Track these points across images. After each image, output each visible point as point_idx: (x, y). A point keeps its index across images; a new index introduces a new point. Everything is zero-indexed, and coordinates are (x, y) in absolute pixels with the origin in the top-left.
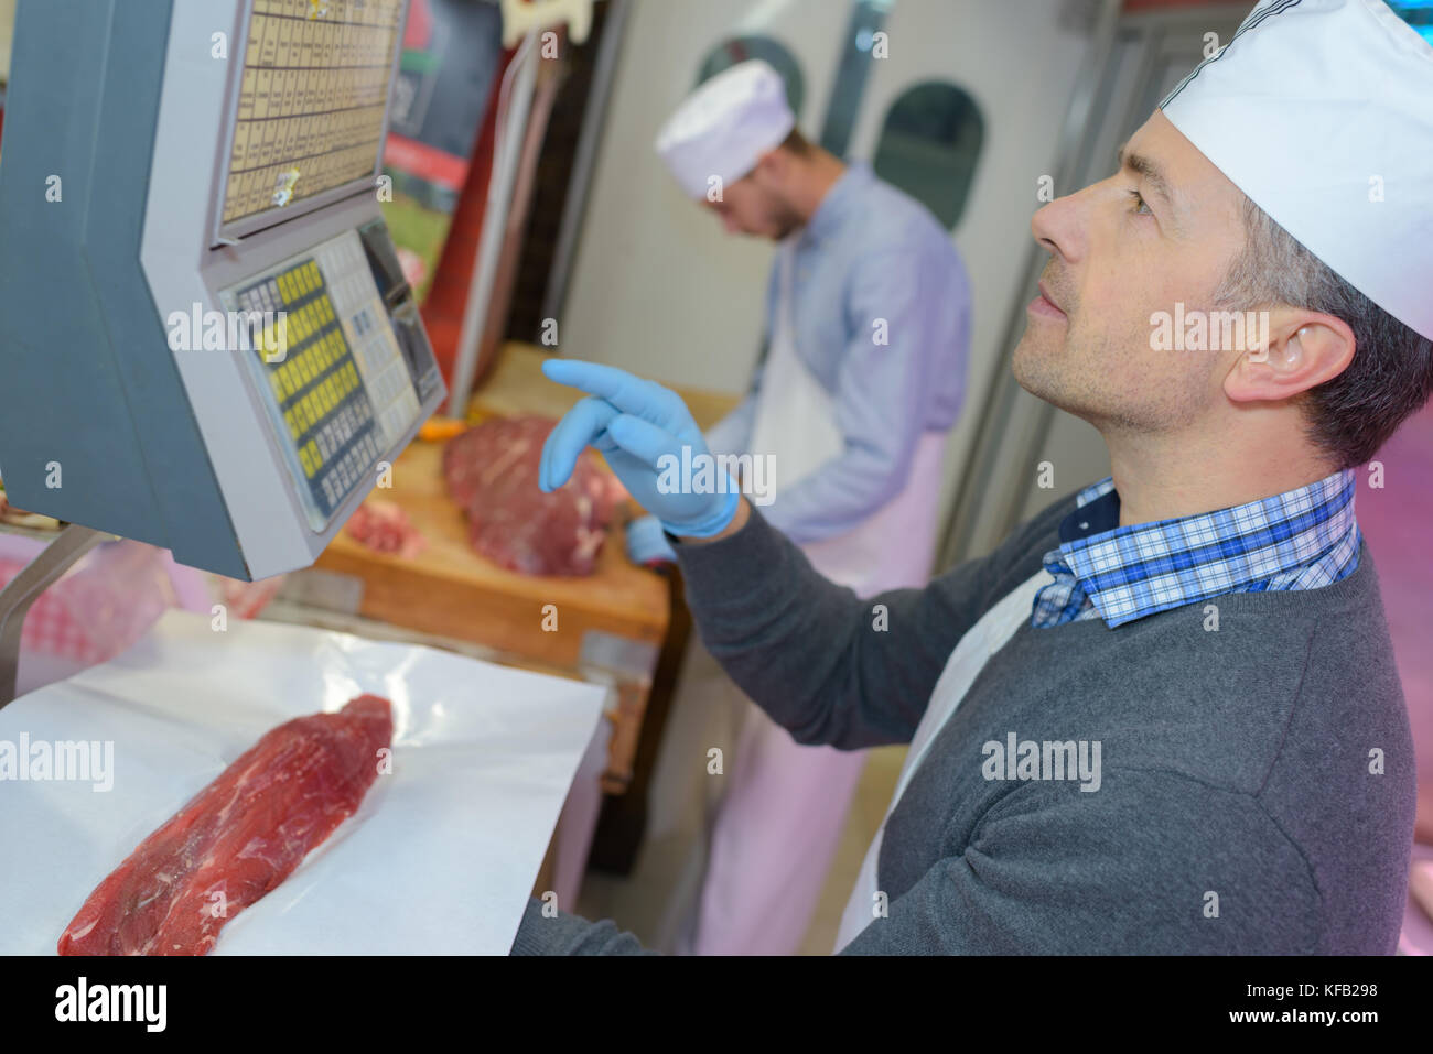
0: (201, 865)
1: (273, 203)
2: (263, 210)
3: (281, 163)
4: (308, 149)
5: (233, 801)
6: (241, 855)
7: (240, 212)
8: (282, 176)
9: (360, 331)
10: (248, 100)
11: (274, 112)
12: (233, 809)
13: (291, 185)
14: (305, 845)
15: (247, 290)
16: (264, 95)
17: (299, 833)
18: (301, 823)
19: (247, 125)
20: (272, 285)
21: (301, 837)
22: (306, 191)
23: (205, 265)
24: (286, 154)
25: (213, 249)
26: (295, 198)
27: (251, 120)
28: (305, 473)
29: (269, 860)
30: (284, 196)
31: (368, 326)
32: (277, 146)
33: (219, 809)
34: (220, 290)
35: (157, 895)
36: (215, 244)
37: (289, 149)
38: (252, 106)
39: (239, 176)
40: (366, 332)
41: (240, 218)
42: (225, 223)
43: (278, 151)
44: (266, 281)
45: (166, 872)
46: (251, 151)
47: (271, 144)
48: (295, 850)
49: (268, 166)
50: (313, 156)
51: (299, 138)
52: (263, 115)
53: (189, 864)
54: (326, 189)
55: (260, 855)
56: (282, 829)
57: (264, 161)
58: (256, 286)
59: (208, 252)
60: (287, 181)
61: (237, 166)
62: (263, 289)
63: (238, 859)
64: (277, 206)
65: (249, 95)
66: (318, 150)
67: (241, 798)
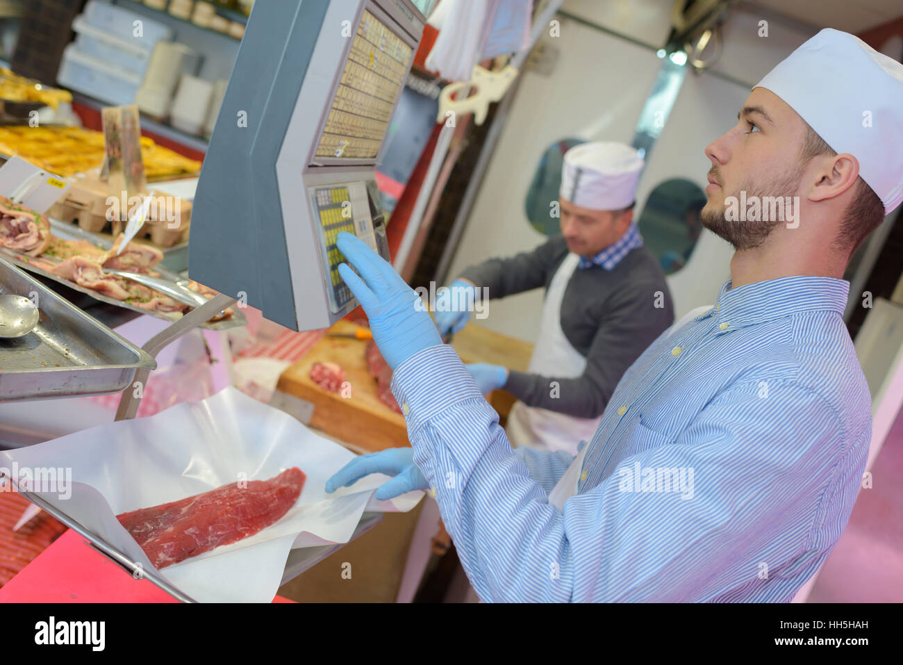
0: (167, 528)
1: (335, 154)
2: (330, 156)
3: (342, 135)
4: (354, 133)
5: (190, 505)
6: (186, 532)
7: (322, 153)
8: (342, 142)
9: (361, 230)
10: (337, 99)
11: (345, 109)
12: (190, 509)
13: (344, 147)
14: (219, 541)
15: (320, 190)
16: (344, 99)
17: (219, 533)
18: (223, 529)
19: (334, 111)
20: (329, 191)
21: (218, 536)
22: (348, 155)
23: (305, 173)
24: (346, 131)
25: (310, 166)
26: (343, 156)
27: (337, 109)
28: (332, 283)
29: (198, 541)
30: (341, 152)
31: (365, 228)
32: (343, 126)
33: (183, 507)
34: (309, 186)
35: (143, 531)
36: (310, 164)
37: (347, 129)
38: (338, 102)
39: (326, 135)
40: (364, 231)
41: (321, 156)
42: (316, 156)
43: (343, 129)
44: (327, 189)
45: (150, 523)
46: (334, 124)
47: (341, 124)
48: (212, 542)
49: (338, 134)
50: (354, 137)
51: (352, 126)
52: (341, 108)
53: (161, 524)
54: (355, 157)
55: (194, 536)
56: (210, 528)
57: (337, 131)
58: (324, 189)
59: (307, 168)
60: (342, 145)
61: (327, 129)
62: (326, 192)
63: (184, 533)
64: (335, 157)
65: (338, 97)
66: (357, 135)
67: (194, 505)
